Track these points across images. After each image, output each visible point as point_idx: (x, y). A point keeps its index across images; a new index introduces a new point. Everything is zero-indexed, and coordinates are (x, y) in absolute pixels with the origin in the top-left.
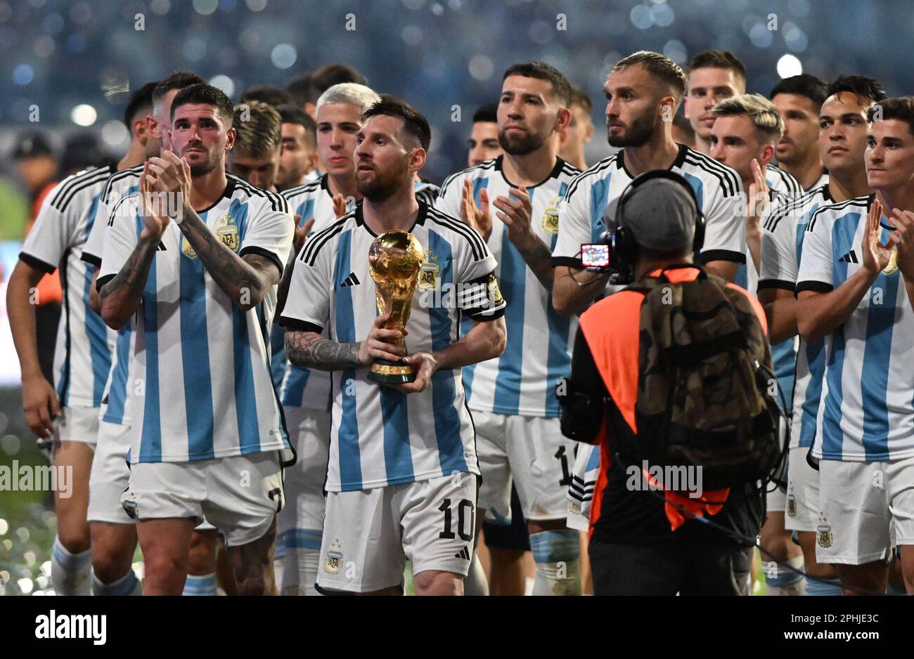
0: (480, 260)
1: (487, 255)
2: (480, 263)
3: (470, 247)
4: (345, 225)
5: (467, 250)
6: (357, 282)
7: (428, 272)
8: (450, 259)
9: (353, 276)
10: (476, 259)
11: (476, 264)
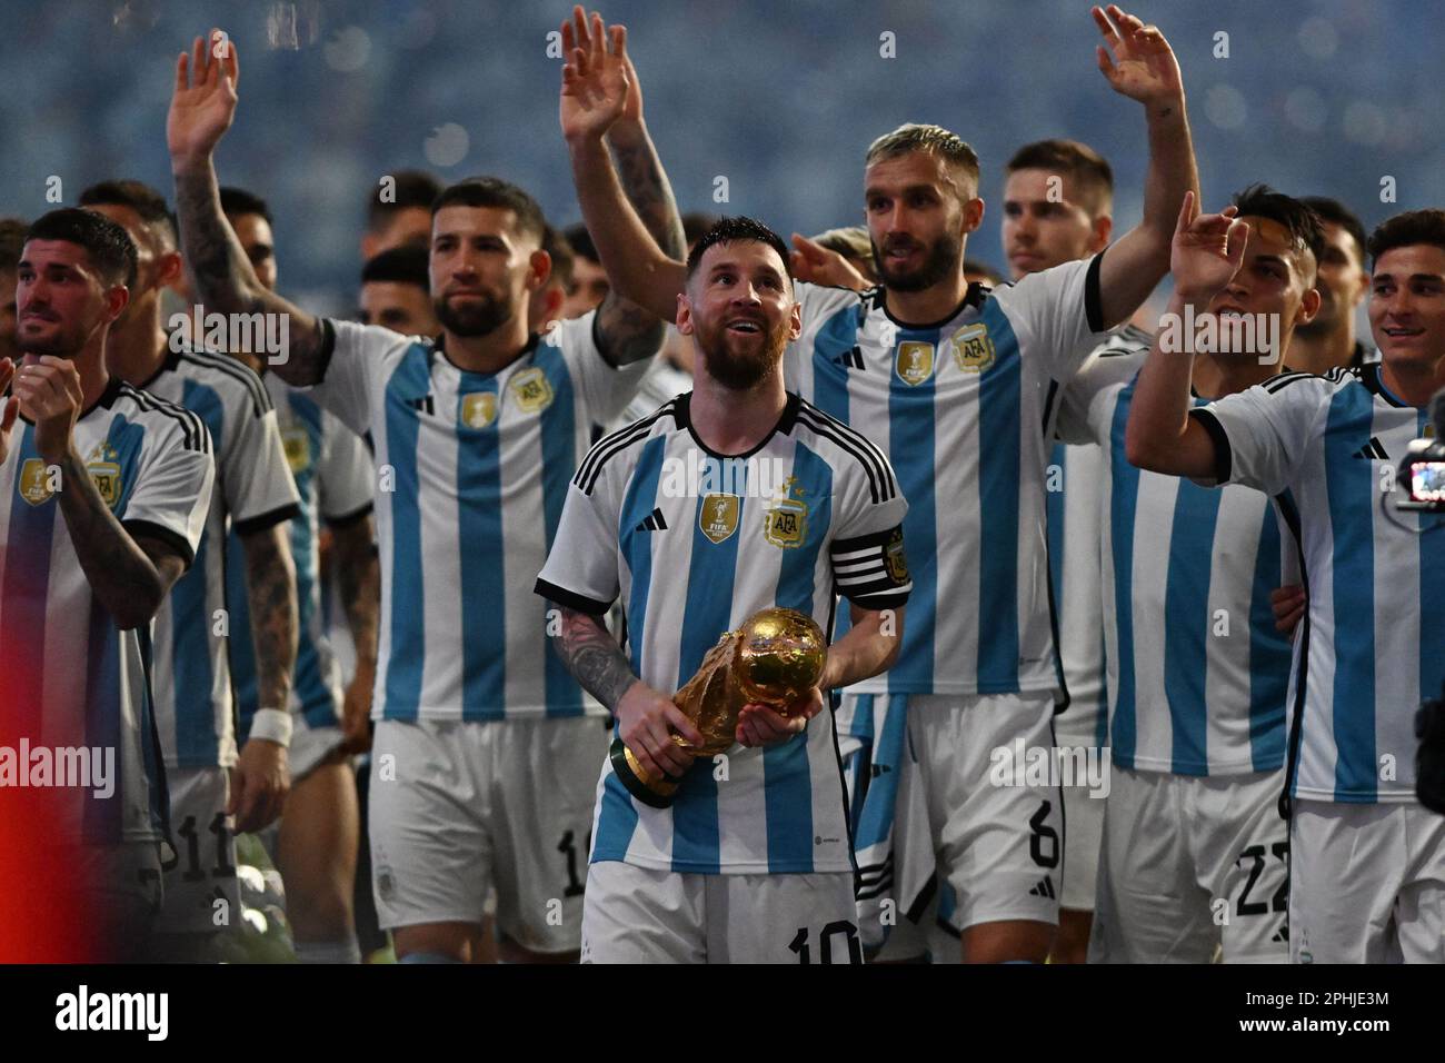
0: (881, 503)
1: (893, 496)
2: (882, 508)
3: (867, 479)
4: (653, 427)
5: (861, 485)
6: (663, 526)
7: (787, 515)
8: (828, 493)
9: (658, 513)
10: (875, 501)
11: (872, 509)
